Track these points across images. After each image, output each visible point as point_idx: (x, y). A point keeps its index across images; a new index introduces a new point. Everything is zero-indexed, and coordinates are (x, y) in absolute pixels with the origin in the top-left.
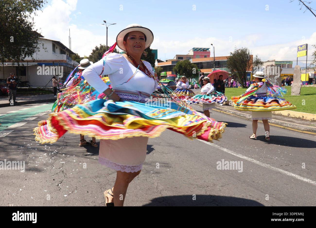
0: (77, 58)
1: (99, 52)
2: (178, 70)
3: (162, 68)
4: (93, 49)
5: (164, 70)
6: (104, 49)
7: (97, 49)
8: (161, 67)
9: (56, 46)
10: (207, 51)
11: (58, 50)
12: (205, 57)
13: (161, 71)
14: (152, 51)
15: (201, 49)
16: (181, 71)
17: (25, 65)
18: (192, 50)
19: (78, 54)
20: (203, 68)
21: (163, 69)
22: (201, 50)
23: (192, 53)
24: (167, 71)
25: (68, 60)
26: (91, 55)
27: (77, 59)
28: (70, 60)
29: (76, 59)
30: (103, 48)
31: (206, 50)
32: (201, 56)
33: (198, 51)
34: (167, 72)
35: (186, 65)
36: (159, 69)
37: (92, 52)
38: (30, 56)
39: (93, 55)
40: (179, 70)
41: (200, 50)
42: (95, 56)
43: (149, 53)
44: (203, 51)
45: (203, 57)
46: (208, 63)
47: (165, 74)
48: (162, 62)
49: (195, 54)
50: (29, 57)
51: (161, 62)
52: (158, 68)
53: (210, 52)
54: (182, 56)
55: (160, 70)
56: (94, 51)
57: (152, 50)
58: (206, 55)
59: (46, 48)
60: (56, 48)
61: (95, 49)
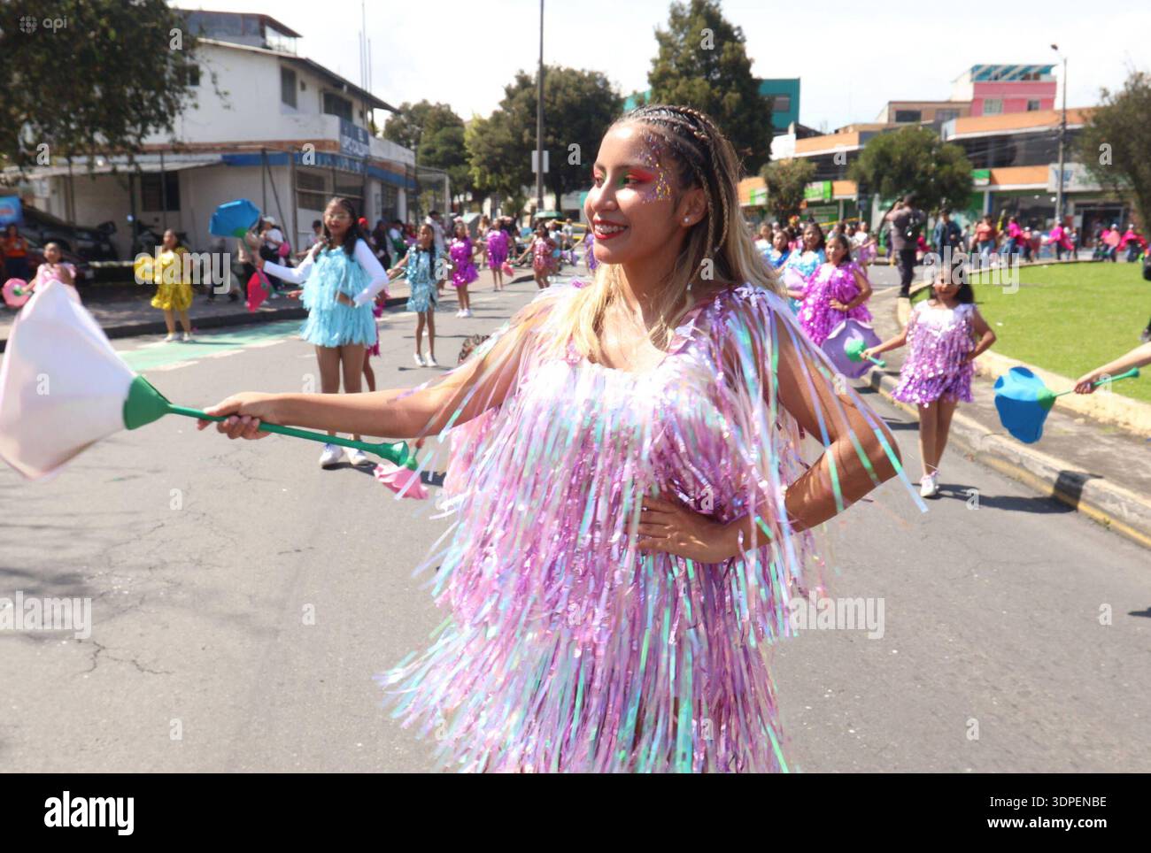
0: (446, 125)
1: (531, 96)
2: (870, 176)
3: (814, 165)
4: (506, 85)
5: (823, 176)
6: (552, 83)
7: (524, 81)
8: (811, 159)
9: (301, 76)
10: (1044, 78)
11: (310, 98)
12: (1030, 108)
13: (805, 181)
14: (762, 86)
15: (1012, 73)
16: (886, 179)
17: (122, 168)
18: (968, 76)
19: (449, 106)
20: (1015, 162)
21: (818, 167)
22: (1013, 78)
23: (964, 92)
24: (836, 179)
25: (347, 141)
26: (500, 109)
27: (445, 129)
28: (361, 139)
29: (441, 128)
30: (548, 78)
31: (1037, 76)
32: (1010, 106)
33: (1000, 81)
34: (837, 184)
35: (913, 152)
36: (798, 167)
37: (503, 97)
38: (163, 130)
39: (508, 111)
40: (878, 177)
41: (1006, 77)
42: (514, 114)
43: (744, 98)
44: (1023, 79)
45: (1019, 110)
46: (1030, 137)
47: (828, 195)
48: (817, 134)
49: (981, 96)
50: (157, 132)
51: (811, 136)
52: (793, 165)
53: (1053, 85)
54: (917, 108)
55: (802, 176)
56: (510, 93)
57: (759, 82)
58: (1035, 97)
59: (226, 93)
60: (298, 87)
61: (514, 83)
